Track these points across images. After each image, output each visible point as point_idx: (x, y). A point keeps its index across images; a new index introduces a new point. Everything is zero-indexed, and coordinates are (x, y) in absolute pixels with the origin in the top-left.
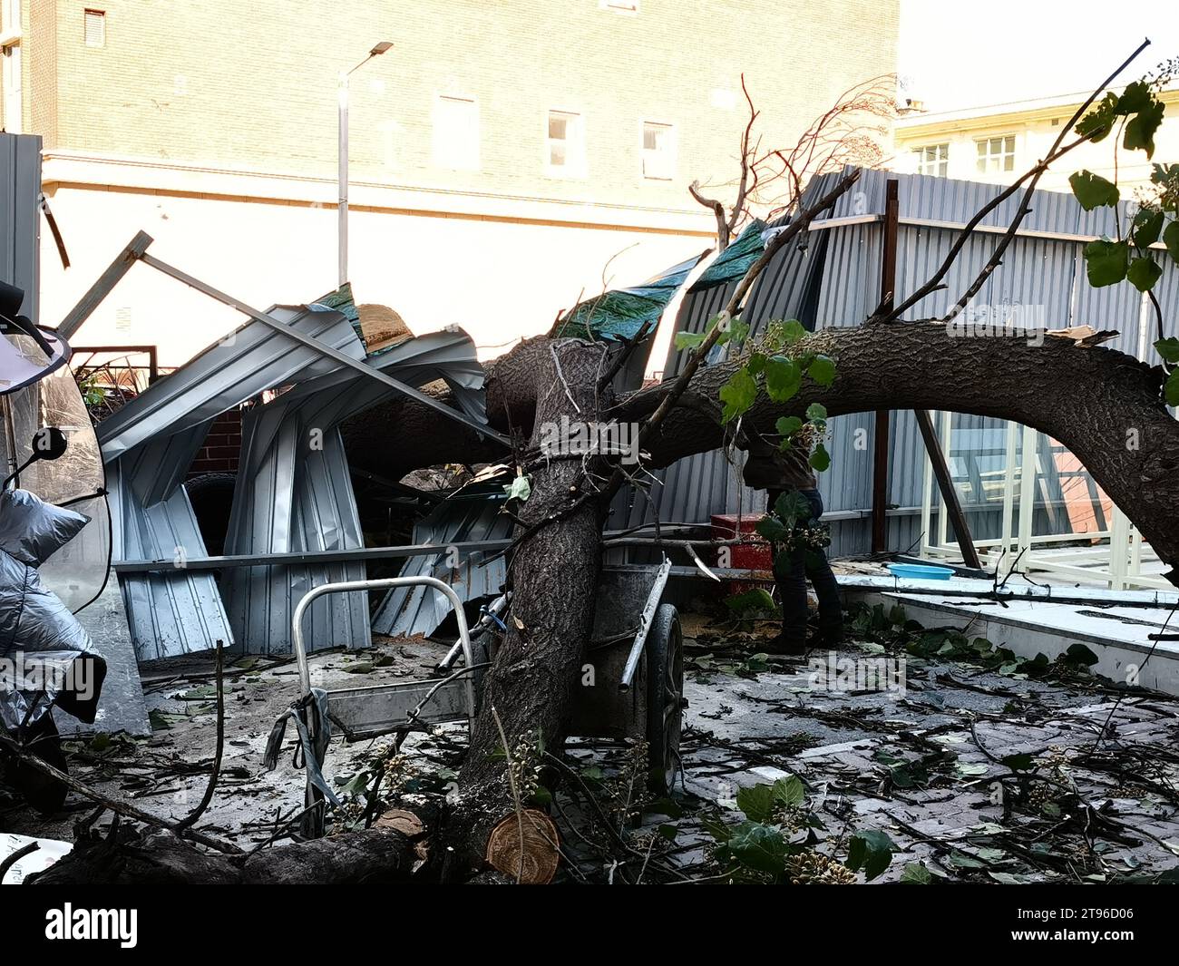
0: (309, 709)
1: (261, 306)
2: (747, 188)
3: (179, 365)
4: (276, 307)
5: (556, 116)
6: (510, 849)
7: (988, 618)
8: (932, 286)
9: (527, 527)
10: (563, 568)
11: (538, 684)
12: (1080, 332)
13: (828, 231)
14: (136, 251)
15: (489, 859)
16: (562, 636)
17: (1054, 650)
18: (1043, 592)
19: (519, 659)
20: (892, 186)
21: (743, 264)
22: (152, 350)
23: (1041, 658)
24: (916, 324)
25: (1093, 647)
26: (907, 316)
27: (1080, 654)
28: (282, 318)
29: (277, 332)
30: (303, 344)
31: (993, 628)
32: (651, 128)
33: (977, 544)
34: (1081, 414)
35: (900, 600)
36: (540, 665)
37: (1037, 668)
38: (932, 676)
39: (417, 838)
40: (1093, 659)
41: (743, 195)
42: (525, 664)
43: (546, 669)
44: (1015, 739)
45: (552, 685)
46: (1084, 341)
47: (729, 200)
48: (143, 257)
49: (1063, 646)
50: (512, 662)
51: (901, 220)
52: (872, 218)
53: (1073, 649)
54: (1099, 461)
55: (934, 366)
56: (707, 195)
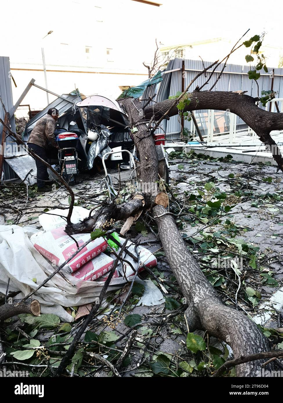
0: (108, 178)
1: (60, 95)
2: (155, 64)
3: (45, 108)
4: (63, 94)
5: (87, 47)
6: (159, 200)
7: (210, 151)
8: (206, 83)
9: (140, 138)
10: (151, 146)
11: (153, 169)
12: (239, 92)
13: (172, 72)
14: (32, 83)
15: (156, 203)
16: (155, 160)
17: (224, 156)
18: (219, 145)
19: (148, 165)
20: (183, 62)
21: (158, 80)
22: (29, 105)
23: (222, 158)
24: (204, 91)
25: (232, 155)
26: (202, 90)
27: (229, 157)
28: (65, 97)
29: (64, 100)
30: (70, 102)
31: (211, 153)
32: (108, 50)
33: (203, 136)
34: (241, 108)
35: (191, 149)
36: (153, 166)
37: (221, 160)
38: (202, 163)
39: (142, 200)
40: (232, 157)
41: (154, 65)
42: (150, 166)
43: (154, 166)
44: (224, 173)
45: (156, 169)
46: (241, 93)
47: (151, 66)
48: (33, 85)
49: (226, 155)
50: (146, 166)
51: (185, 69)
52: (179, 69)
53: (228, 156)
54: (246, 118)
55: (209, 100)
56: (147, 65)
